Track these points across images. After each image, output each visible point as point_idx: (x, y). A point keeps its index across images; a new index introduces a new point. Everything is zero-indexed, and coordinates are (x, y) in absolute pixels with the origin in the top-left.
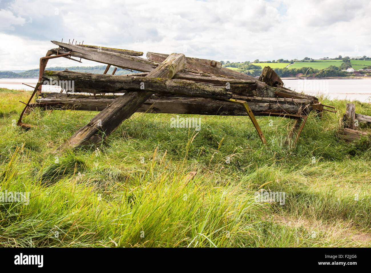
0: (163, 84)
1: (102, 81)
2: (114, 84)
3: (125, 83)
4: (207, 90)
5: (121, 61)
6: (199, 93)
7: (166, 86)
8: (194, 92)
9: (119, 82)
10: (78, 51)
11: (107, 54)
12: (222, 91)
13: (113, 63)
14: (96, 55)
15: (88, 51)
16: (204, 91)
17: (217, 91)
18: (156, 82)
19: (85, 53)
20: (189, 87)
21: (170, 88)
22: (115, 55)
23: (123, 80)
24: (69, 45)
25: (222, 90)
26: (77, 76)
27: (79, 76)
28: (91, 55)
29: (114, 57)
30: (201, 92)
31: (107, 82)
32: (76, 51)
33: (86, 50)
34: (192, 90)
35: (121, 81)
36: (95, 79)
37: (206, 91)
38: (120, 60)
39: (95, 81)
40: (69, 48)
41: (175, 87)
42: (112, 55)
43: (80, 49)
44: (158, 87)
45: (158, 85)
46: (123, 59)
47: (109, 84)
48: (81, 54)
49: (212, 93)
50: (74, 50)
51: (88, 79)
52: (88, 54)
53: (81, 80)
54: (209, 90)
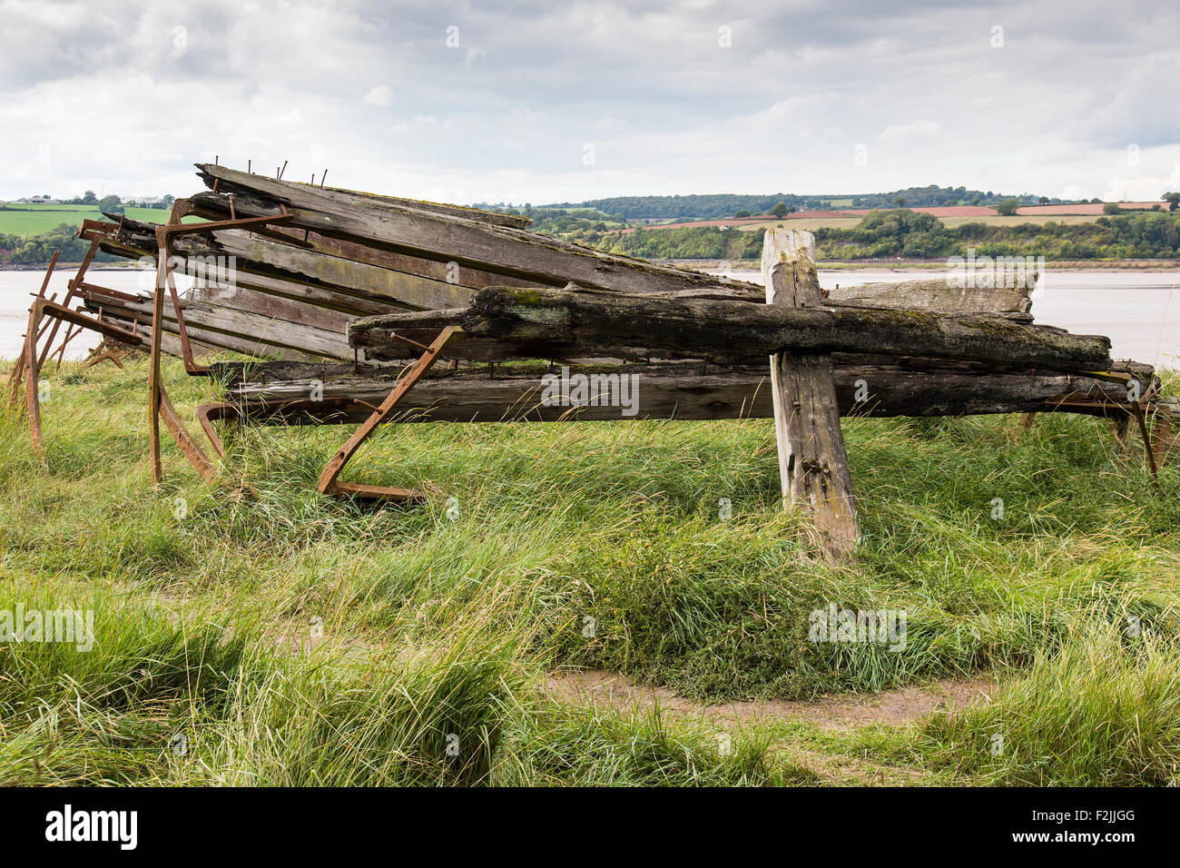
0: (935, 331)
1: (733, 324)
2: (772, 331)
3: (813, 327)
4: (1061, 345)
5: (484, 247)
6: (1038, 356)
7: (943, 337)
8: (1025, 352)
9: (791, 325)
10: (314, 207)
11: (432, 221)
12: (1097, 347)
13: (454, 253)
14: (388, 224)
15: (356, 207)
16: (1054, 348)
17: (1087, 348)
18: (912, 326)
19: (345, 215)
20: (1013, 339)
21: (954, 341)
22: (460, 226)
23: (804, 321)
24: (273, 181)
25: (1098, 344)
26: (640, 307)
27: (647, 308)
28: (369, 223)
29: (458, 231)
30: (1042, 353)
31: (750, 326)
32: (307, 206)
33: (346, 204)
34: (1022, 345)
35: (799, 321)
36: (707, 317)
37: (1058, 349)
38: (479, 241)
39: (707, 325)
40: (278, 194)
41: (973, 338)
42: (450, 225)
43: (323, 198)
44: (915, 339)
45: (919, 332)
46: (490, 239)
47: (754, 332)
48: (327, 219)
49: (1072, 354)
50: (297, 201)
51: (682, 316)
52: (354, 218)
53: (653, 320)
54: (1066, 346)
